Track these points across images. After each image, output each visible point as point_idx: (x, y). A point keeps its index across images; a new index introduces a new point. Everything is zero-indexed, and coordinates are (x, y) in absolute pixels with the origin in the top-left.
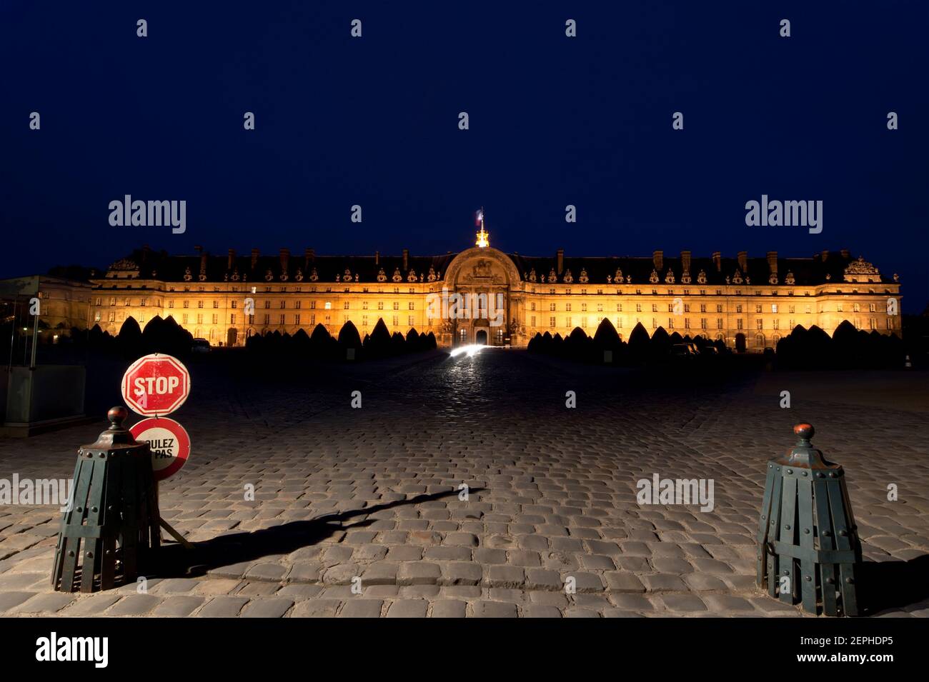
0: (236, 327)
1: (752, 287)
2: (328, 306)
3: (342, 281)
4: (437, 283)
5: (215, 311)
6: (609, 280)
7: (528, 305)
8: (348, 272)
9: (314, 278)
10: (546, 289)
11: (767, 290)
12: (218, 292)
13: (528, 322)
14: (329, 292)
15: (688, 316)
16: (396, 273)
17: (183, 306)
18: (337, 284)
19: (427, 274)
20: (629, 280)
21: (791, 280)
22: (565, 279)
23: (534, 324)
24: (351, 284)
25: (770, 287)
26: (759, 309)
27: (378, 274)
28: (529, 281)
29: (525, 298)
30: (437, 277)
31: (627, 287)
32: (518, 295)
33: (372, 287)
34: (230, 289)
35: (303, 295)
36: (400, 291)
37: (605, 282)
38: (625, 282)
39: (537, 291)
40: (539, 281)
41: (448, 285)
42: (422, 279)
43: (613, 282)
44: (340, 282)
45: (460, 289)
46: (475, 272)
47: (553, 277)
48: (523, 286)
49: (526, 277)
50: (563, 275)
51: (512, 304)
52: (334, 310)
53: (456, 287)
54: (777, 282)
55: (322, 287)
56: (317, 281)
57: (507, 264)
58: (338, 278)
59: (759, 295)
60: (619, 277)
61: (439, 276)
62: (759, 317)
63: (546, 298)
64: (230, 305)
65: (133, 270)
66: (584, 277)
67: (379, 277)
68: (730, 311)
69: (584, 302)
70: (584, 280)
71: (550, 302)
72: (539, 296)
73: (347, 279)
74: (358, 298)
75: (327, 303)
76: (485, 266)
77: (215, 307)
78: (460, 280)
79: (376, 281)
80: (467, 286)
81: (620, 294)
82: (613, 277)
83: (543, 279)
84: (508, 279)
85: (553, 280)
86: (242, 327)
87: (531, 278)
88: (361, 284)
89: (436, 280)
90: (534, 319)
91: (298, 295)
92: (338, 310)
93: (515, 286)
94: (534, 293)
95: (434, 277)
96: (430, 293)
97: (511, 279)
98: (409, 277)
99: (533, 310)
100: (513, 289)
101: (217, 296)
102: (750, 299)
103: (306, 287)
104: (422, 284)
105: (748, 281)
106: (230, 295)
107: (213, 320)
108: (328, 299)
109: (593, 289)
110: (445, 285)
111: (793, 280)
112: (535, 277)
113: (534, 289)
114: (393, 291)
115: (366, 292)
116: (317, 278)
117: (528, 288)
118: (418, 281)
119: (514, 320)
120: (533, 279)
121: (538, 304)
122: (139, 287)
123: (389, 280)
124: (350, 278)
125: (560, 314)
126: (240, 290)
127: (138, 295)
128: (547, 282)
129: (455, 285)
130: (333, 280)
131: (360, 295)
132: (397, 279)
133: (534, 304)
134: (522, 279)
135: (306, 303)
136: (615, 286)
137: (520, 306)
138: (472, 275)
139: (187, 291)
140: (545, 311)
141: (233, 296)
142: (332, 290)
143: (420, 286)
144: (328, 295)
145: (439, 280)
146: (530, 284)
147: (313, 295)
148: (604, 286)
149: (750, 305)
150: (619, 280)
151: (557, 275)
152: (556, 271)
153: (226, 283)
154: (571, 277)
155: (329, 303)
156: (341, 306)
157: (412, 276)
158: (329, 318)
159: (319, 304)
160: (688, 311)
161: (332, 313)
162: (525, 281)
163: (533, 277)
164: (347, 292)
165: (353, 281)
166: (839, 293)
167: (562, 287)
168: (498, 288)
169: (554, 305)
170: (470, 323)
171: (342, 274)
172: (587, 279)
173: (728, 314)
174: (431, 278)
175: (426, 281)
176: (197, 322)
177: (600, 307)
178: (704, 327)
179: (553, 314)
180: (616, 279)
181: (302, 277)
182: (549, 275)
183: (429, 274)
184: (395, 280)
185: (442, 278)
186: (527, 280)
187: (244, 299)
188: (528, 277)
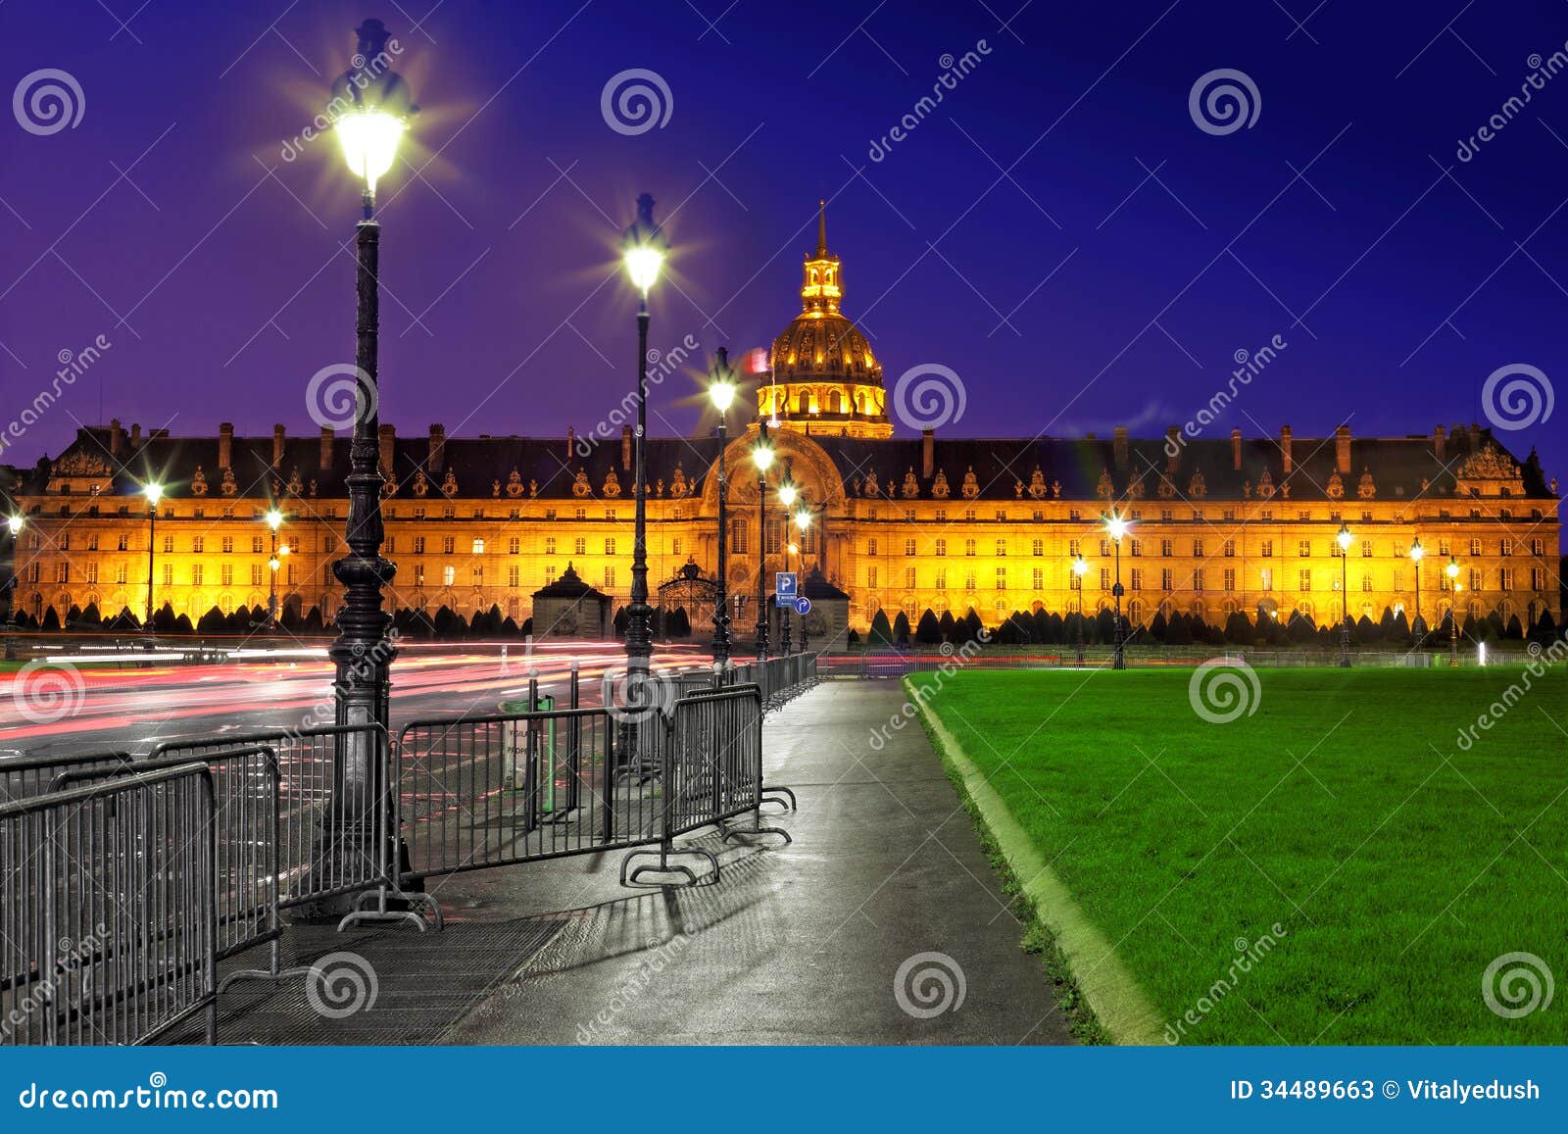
0: (299, 591)
1: (1291, 503)
2: (479, 547)
3: (504, 495)
4: (689, 501)
6: (1019, 491)
7: (862, 546)
8: (515, 475)
9: (450, 489)
10: (899, 511)
11: (1320, 511)
13: (861, 579)
14: (479, 518)
15: (1169, 564)
16: (609, 478)
17: (191, 548)
18: (494, 501)
19: (669, 481)
20: (1056, 491)
21: (1367, 488)
22: (935, 489)
23: (873, 585)
24: (523, 501)
25: (1326, 503)
26: (1305, 550)
27: (574, 481)
28: (863, 495)
29: (854, 532)
30: (688, 489)
31: (1054, 506)
32: (841, 525)
33: (564, 508)
34: (285, 513)
35: (431, 525)
36: (617, 517)
37: (1011, 496)
38: (1049, 496)
39: (880, 515)
40: (883, 496)
41: (709, 505)
42: (660, 490)
43: (1026, 496)
44: (500, 497)
45: (732, 513)
47: (911, 485)
48: (851, 508)
49: (857, 488)
50: (931, 482)
51: (830, 543)
52: (490, 555)
54: (1341, 492)
55: (465, 508)
56: (457, 496)
57: (819, 463)
58: (497, 488)
59: (1305, 521)
60: (1037, 485)
61: (692, 487)
62: (1305, 564)
63: (898, 529)
65: (101, 475)
66: (970, 483)
67: (575, 487)
68: (1249, 553)
69: (970, 537)
70: (971, 491)
71: (904, 539)
72: (882, 526)
73: (515, 490)
74: (536, 530)
75: (476, 542)
77: (256, 552)
78: (733, 494)
79: (571, 496)
80: (745, 507)
81: (1038, 520)
82: (1028, 482)
83: (891, 490)
84: (823, 493)
85: (910, 492)
86: (311, 590)
87: (868, 489)
88: (542, 502)
89: (686, 496)
90: (873, 573)
91: (420, 526)
92: (498, 555)
93: (834, 506)
94: (873, 520)
95: (682, 486)
96: (676, 520)
97: (828, 493)
98: (635, 486)
99: (873, 554)
100: (830, 514)
101: (259, 526)
102: (1287, 528)
103: (434, 509)
104: (660, 502)
105: (1286, 491)
107: (254, 578)
108: (478, 535)
109: (988, 509)
110: (705, 505)
111: (1372, 489)
112: (876, 487)
113: (873, 512)
114: (604, 517)
115: (550, 518)
116: (455, 488)
117: (861, 511)
118: (652, 495)
119: (833, 576)
120: (872, 491)
121: (881, 541)
122: (112, 511)
123: (597, 494)
124: (521, 489)
125: (925, 561)
126: (306, 514)
127: (112, 526)
128: (899, 496)
129: (722, 504)
130: (487, 494)
131: (540, 525)
132: (611, 492)
133: (873, 542)
134: (850, 492)
135: (434, 542)
136: (1029, 503)
137: (844, 547)
138: (755, 485)
139: (199, 517)
140: (894, 557)
141: (292, 527)
142: (487, 514)
143: (655, 506)
144: (479, 525)
145: (693, 496)
146: (866, 501)
147: (448, 525)
148: (1008, 503)
149: (1287, 540)
150: (1038, 491)
151: (920, 481)
152: (918, 472)
153: (278, 501)
154: (946, 487)
155: (481, 542)
156: (504, 547)
157: (639, 484)
158: (481, 573)
159: (460, 545)
160: (1170, 555)
161: (485, 562)
162: (854, 496)
163: (872, 484)
164: (514, 518)
165: (526, 495)
166: (1445, 518)
167: (929, 508)
169: (914, 542)
170: (752, 582)
171: (504, 483)
172: (977, 489)
173: (1245, 559)
174: (678, 491)
175: (667, 495)
176: (220, 582)
177: (1001, 546)
178: (1198, 587)
179: (911, 562)
180: (1031, 490)
181: (425, 488)
182: (903, 482)
183: (673, 481)
184: (608, 494)
185: (698, 492)
186: (858, 494)
187: (313, 534)
188: (863, 488)
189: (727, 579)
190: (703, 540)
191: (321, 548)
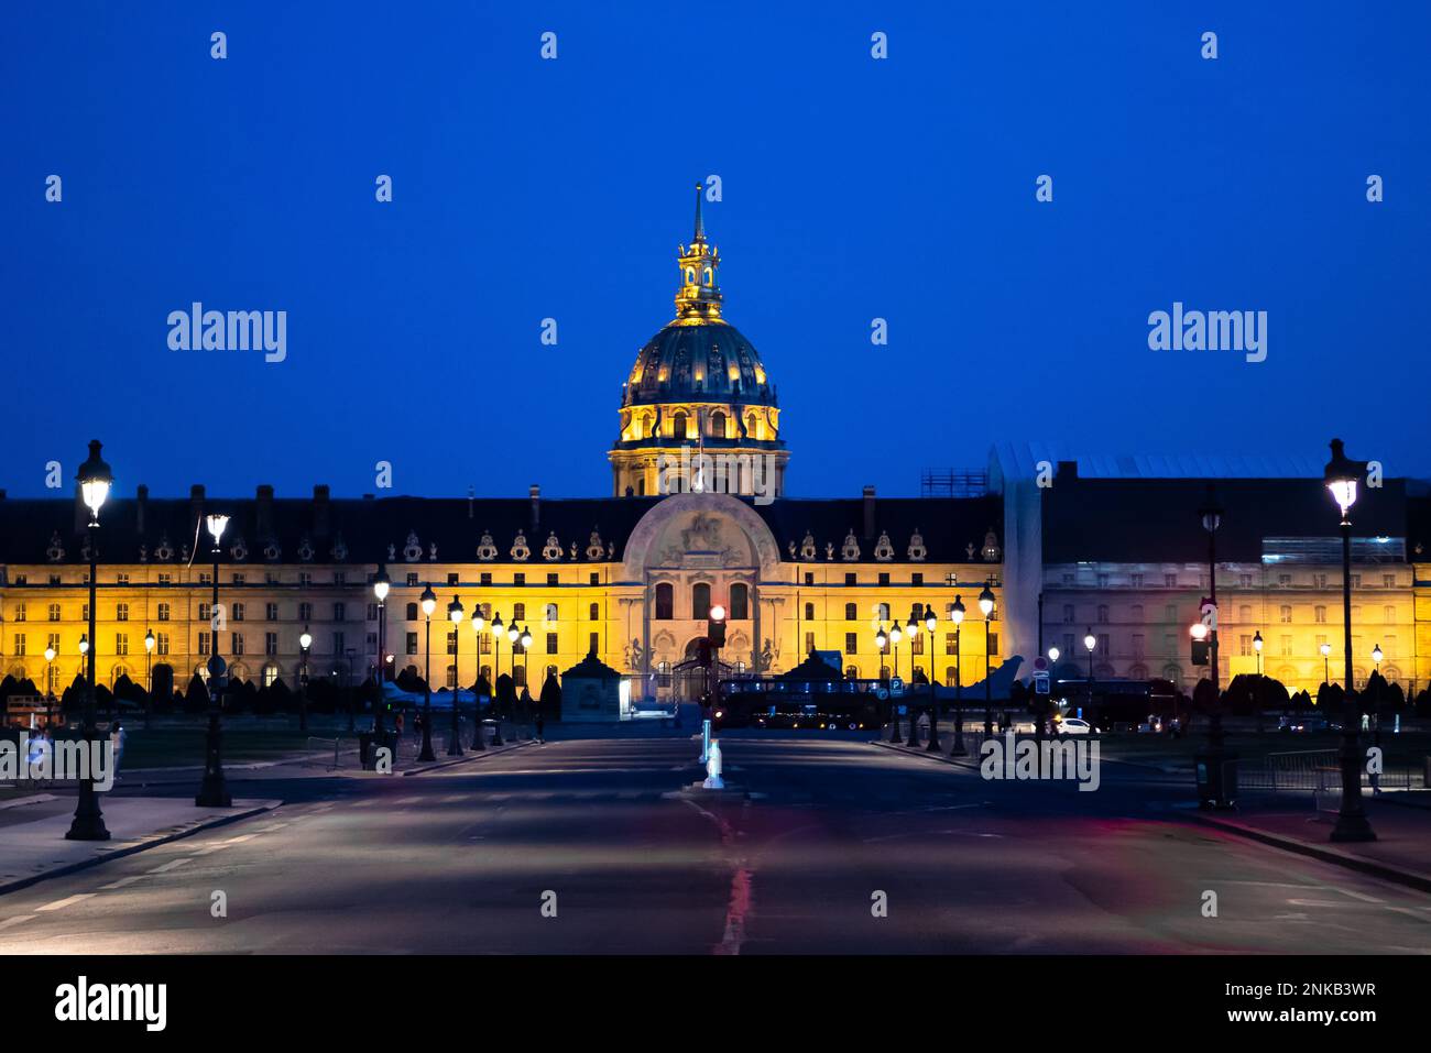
0: (170, 661)
3: (401, 559)
4: (607, 564)
5: (122, 628)
6: (971, 552)
7: (797, 611)
8: (414, 539)
9: (339, 554)
10: (836, 575)
12: (127, 585)
13: (798, 645)
16: (517, 541)
18: (390, 565)
19: (584, 544)
22: (878, 553)
24: (422, 566)
26: (1286, 618)
27: (479, 543)
28: (800, 559)
29: (789, 597)
30: (607, 553)
32: (774, 589)
33: (466, 572)
34: (153, 579)
35: (318, 592)
36: (526, 581)
37: (961, 559)
39: (817, 579)
40: (821, 558)
41: (630, 571)
42: (574, 553)
43: (978, 559)
44: (396, 561)
45: (656, 578)
46: (687, 542)
47: (852, 548)
48: (786, 571)
49: (793, 551)
50: (874, 544)
53: (648, 574)
55: (357, 572)
57: (752, 525)
58: (393, 551)
60: (988, 550)
61: (611, 551)
63: (837, 592)
64: (153, 615)
66: (917, 545)
67: (480, 551)
70: (917, 554)
71: (844, 602)
72: (820, 591)
73: (412, 554)
74: (437, 596)
76: (707, 528)
77: (119, 619)
78: (656, 559)
79: (476, 560)
80: (670, 571)
82: (979, 548)
83: (830, 552)
84: (755, 557)
85: (851, 554)
86: (183, 661)
87: (804, 553)
88: (443, 567)
89: (604, 559)
90: (811, 641)
91: (306, 592)
93: (769, 571)
94: (810, 584)
95: (600, 550)
96: (594, 585)
97: (761, 557)
98: (547, 550)
99: (810, 620)
100: (763, 578)
101: (124, 593)
103: (321, 575)
104: (574, 566)
106: (153, 591)
107: (118, 647)
109: (936, 572)
110: (625, 571)
112: (813, 549)
113: (810, 576)
114: (512, 581)
115: (454, 582)
116: (346, 554)
117: (798, 574)
118: (566, 559)
119: (768, 642)
120: (809, 553)
121: (819, 606)
123: (504, 557)
124: (419, 553)
126: (176, 581)
128: (838, 558)
130: (382, 559)
131: (442, 590)
132: (520, 555)
133: (811, 608)
134: (785, 555)
135: (323, 607)
136: (982, 567)
137: (780, 613)
138: (681, 548)
139: (54, 583)
140: (834, 621)
141: (160, 593)
143: (569, 571)
145: (612, 559)
146: (802, 565)
147: (338, 590)
148: (957, 567)
150: (989, 555)
151: (859, 544)
152: (859, 535)
153: (144, 567)
154: (889, 549)
156: (400, 613)
157: (552, 546)
159: (352, 610)
162: (790, 560)
163: (809, 546)
164: (413, 583)
165: (425, 559)
167: (871, 570)
168: (736, 574)
169: (854, 607)
170: (677, 649)
171: (401, 546)
172: (924, 552)
174: (594, 554)
175: (582, 558)
179: (851, 627)
180: (983, 553)
181: (311, 552)
182: (843, 544)
183: (589, 544)
184: (516, 558)
185: (618, 557)
186: (794, 557)
187: (185, 601)
188: (798, 553)
189: (652, 646)
190: (625, 606)
191: (195, 616)
